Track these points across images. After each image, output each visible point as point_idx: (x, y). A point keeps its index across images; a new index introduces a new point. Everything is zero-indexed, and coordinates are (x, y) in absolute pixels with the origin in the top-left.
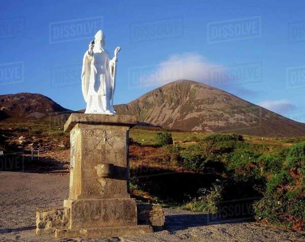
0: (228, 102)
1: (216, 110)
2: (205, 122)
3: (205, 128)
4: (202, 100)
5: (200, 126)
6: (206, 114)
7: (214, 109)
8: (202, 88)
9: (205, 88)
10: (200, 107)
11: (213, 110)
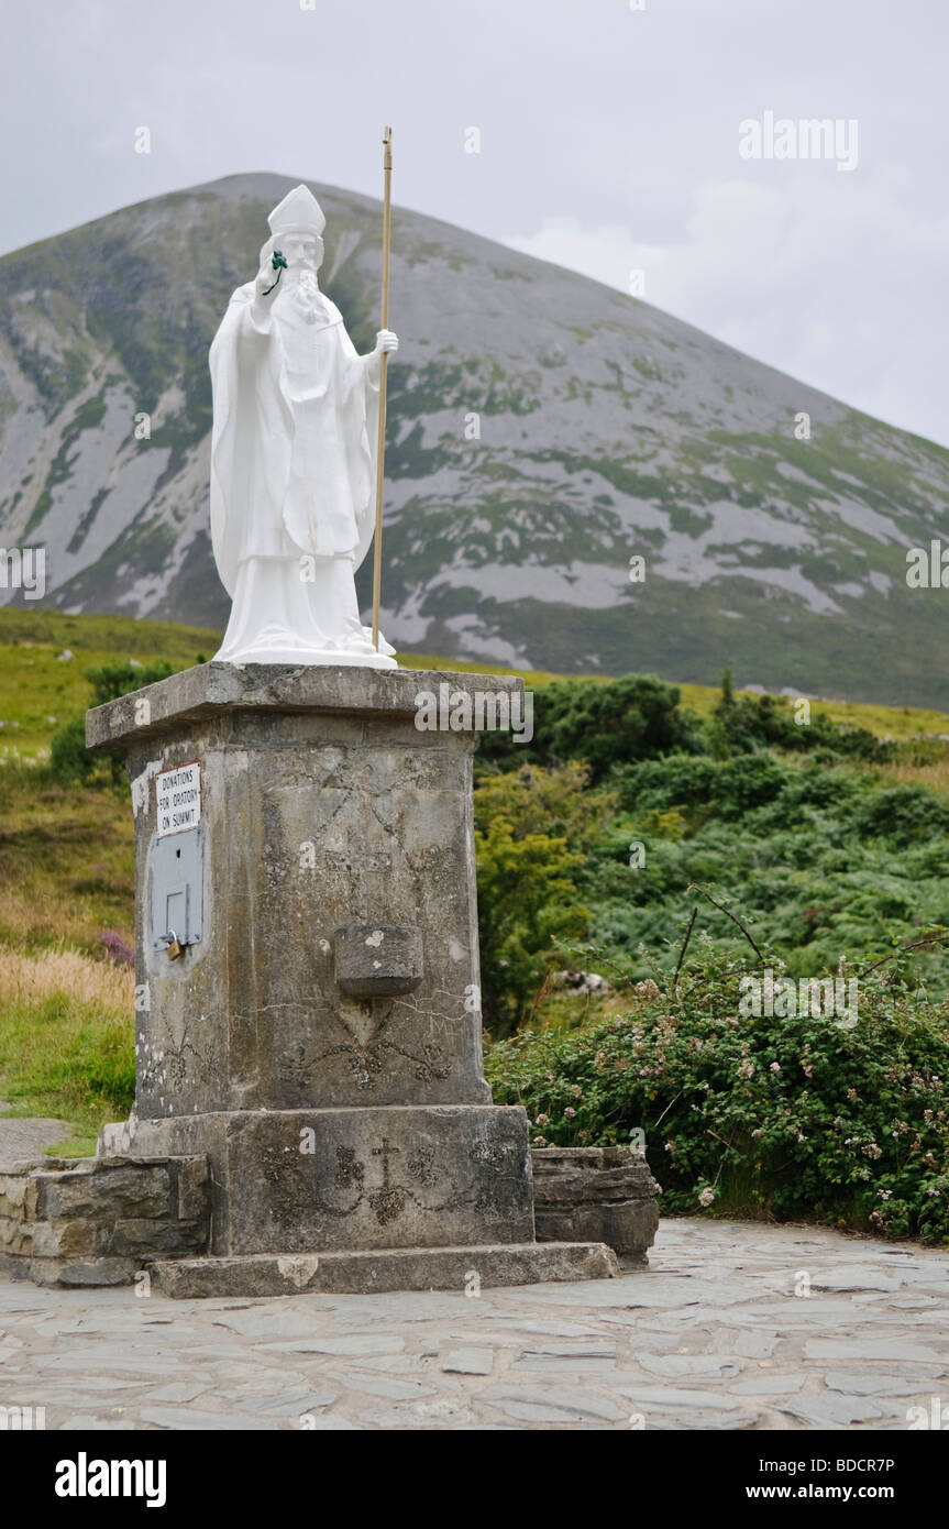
0: (659, 400)
1: (555, 470)
2: (456, 575)
3: (456, 623)
4: (432, 369)
5: (412, 605)
6: (470, 502)
7: (537, 457)
8: (438, 263)
9: (456, 262)
10: (418, 432)
11: (527, 467)
